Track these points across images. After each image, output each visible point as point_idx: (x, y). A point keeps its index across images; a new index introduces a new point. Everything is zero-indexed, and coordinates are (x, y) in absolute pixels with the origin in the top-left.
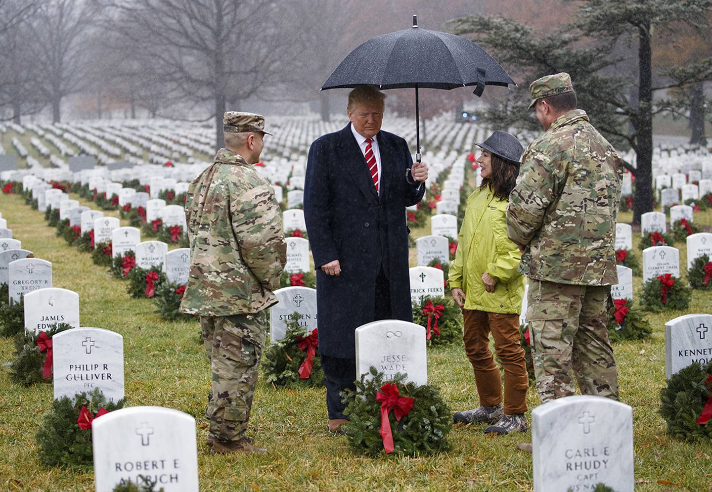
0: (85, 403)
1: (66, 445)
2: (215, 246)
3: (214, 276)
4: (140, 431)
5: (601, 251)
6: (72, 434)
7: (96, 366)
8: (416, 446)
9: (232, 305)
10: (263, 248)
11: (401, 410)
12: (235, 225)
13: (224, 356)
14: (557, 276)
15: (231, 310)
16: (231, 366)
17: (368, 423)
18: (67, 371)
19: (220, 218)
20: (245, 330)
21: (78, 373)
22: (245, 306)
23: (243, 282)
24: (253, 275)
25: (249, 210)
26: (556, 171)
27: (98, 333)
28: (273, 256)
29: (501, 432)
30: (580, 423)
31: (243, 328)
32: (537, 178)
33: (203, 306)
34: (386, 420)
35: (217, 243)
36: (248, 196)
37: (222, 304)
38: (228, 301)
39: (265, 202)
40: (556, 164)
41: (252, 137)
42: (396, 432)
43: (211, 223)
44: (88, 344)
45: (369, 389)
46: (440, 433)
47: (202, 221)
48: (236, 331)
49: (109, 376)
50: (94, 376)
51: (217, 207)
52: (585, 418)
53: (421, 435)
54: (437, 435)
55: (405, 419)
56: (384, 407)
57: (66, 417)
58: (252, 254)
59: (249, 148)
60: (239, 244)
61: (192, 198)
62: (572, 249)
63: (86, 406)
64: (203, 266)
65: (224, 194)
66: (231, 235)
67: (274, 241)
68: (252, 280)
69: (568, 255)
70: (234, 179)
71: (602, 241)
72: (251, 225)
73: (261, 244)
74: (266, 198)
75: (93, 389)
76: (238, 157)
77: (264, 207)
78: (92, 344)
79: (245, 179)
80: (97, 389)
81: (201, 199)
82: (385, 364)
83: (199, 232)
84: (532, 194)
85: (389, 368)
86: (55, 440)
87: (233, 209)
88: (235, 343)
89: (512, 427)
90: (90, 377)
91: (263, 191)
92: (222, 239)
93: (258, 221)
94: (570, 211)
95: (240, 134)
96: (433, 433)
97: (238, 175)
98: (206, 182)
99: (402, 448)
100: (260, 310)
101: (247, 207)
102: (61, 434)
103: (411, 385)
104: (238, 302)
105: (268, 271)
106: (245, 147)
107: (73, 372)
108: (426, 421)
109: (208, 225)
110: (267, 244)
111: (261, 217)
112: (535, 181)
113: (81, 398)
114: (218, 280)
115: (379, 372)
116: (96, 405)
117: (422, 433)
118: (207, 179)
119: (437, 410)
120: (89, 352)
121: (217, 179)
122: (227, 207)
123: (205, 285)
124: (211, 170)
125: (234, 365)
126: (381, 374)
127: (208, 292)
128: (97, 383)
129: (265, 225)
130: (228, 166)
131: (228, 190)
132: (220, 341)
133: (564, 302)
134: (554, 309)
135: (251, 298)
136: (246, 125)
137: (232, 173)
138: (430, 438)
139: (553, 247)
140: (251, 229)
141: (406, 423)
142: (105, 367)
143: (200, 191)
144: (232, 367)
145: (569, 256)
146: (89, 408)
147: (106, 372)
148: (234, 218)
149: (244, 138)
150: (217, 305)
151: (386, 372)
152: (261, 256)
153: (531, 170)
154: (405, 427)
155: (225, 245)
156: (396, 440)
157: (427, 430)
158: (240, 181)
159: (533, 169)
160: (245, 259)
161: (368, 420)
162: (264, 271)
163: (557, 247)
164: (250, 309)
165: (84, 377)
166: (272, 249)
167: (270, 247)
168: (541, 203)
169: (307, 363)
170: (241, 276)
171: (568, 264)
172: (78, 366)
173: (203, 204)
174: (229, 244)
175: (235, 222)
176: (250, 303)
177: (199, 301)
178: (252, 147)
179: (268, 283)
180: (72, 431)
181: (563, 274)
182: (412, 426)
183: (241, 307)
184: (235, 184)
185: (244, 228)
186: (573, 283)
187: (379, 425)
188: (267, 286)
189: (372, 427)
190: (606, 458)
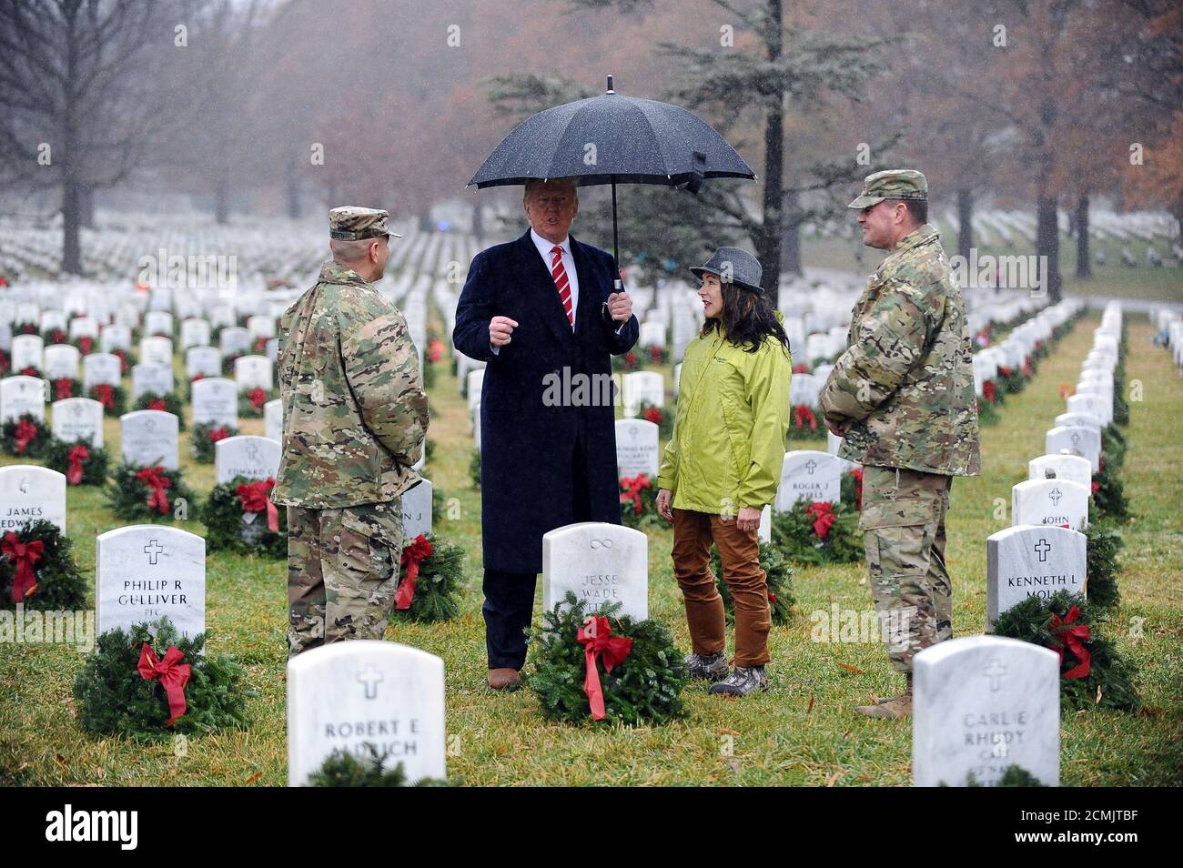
0: (148, 639)
1: (121, 702)
2: (324, 406)
3: (324, 450)
4: (364, 678)
5: (965, 426)
6: (129, 686)
7: (164, 583)
8: (637, 710)
9: (353, 491)
10: (393, 406)
11: (613, 656)
12: (350, 375)
13: (345, 565)
14: (920, 461)
15: (352, 500)
16: (355, 580)
17: (567, 675)
18: (118, 590)
19: (328, 365)
20: (373, 525)
21: (137, 593)
22: (372, 492)
23: (367, 457)
24: (382, 446)
25: (370, 352)
26: (932, 310)
27: (168, 533)
28: (409, 417)
29: (734, 693)
30: (986, 675)
31: (370, 522)
32: (906, 319)
33: (310, 495)
34: (593, 670)
35: (328, 402)
36: (367, 332)
37: (338, 490)
38: (348, 486)
39: (392, 339)
40: (931, 300)
41: (376, 246)
42: (607, 688)
43: (315, 372)
44: (153, 550)
45: (565, 624)
46: (672, 692)
47: (301, 369)
48: (361, 527)
49: (183, 599)
50: (161, 599)
51: (323, 349)
52: (994, 669)
53: (642, 693)
54: (667, 694)
55: (618, 670)
56: (590, 651)
57: (119, 660)
58: (378, 416)
59: (371, 260)
60: (359, 403)
61: (287, 334)
62: (940, 421)
63: (149, 643)
64: (308, 435)
65: (332, 331)
66: (347, 390)
67: (409, 394)
68: (381, 453)
69: (934, 431)
70: (346, 307)
71: (966, 412)
72: (374, 373)
73: (390, 401)
74: (394, 333)
75: (158, 619)
76: (351, 273)
77: (392, 346)
78: (159, 549)
79: (362, 307)
80: (164, 619)
81: (300, 337)
82: (588, 587)
83: (298, 386)
84: (897, 342)
85: (593, 594)
86: (104, 696)
87: (345, 353)
88: (359, 545)
89: (748, 686)
90: (153, 599)
91: (390, 323)
92: (333, 396)
93: (384, 368)
94: (942, 369)
95: (360, 243)
96: (661, 691)
97: (350, 300)
98: (306, 311)
99: (616, 712)
100: (395, 495)
101: (366, 349)
102: (113, 685)
103: (626, 620)
104: (363, 487)
105: (403, 439)
106: (366, 261)
107: (129, 592)
108: (651, 673)
109: (313, 375)
110: (399, 400)
111: (387, 361)
112: (903, 324)
113: (141, 631)
114: (332, 456)
115: (579, 600)
116: (163, 642)
117: (645, 691)
118: (308, 306)
119: (667, 658)
120: (153, 561)
121: (322, 306)
122: (337, 350)
123: (313, 463)
124: (313, 294)
125: (361, 578)
126: (583, 603)
127: (317, 473)
128: (166, 610)
129: (394, 373)
130: (336, 287)
131: (337, 324)
132: (338, 543)
133: (926, 500)
134: (914, 510)
135: (380, 480)
136: (367, 230)
137: (342, 298)
138: (657, 698)
139: (920, 419)
140: (375, 380)
141: (621, 675)
142: (177, 585)
143: (298, 324)
144: (357, 582)
145: (936, 432)
146: (154, 646)
147: (178, 592)
148: (348, 366)
149: (364, 247)
150: (331, 493)
151: (590, 599)
152: (392, 417)
153: (896, 308)
154: (619, 681)
155: (338, 403)
156: (608, 701)
157: (652, 687)
158: (354, 310)
159: (899, 306)
160: (368, 423)
161: (566, 669)
162: (398, 440)
163: (924, 420)
164: (379, 496)
165: (146, 599)
166: (406, 407)
167: (404, 405)
168: (911, 357)
169: (406, 586)
170: (365, 448)
171: (934, 444)
172: (137, 583)
173: (302, 344)
174: (344, 403)
175: (349, 371)
176: (379, 488)
177: (303, 487)
178: (375, 260)
179: (405, 456)
180: (131, 681)
181: (928, 459)
182: (629, 682)
183: (366, 494)
184: (346, 315)
185: (364, 378)
186: (938, 472)
187: (582, 677)
188: (403, 460)
189: (571, 681)
190: (1020, 728)
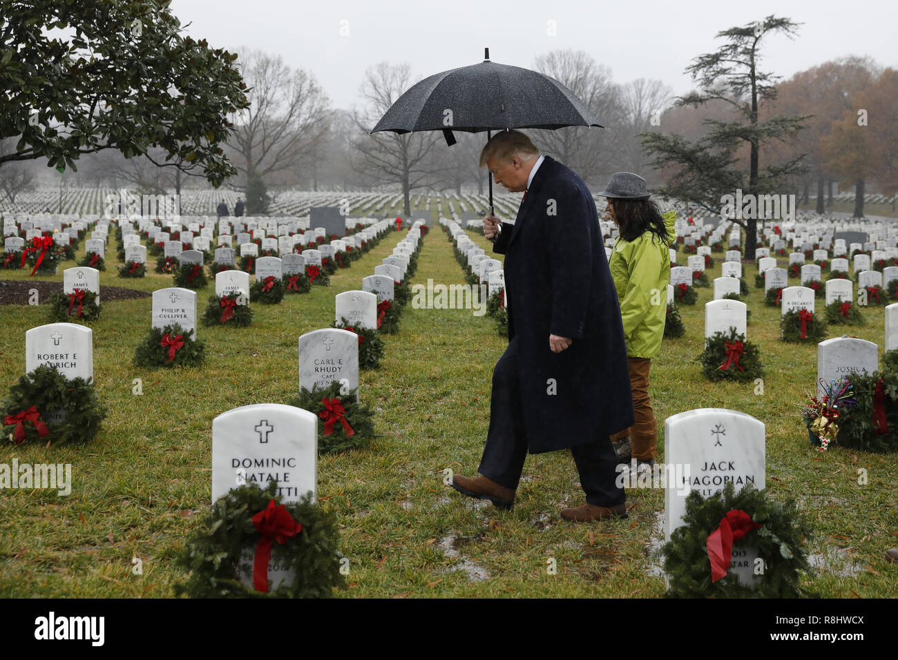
0: (170, 331)
7: (178, 310)
18: (159, 312)
21: (167, 313)
27: (179, 291)
44: (173, 297)
46: (374, 358)
49: (185, 316)
50: (176, 316)
52: (328, 341)
75: (174, 323)
78: (176, 296)
80: (177, 324)
90: (173, 316)
102: (149, 348)
107: (164, 313)
113: (168, 328)
116: (175, 333)
120: (174, 301)
128: (178, 320)
142: (183, 311)
146: (171, 334)
147: (183, 314)
165: (170, 316)
172: (167, 310)
180: (157, 347)
190: (340, 366)
